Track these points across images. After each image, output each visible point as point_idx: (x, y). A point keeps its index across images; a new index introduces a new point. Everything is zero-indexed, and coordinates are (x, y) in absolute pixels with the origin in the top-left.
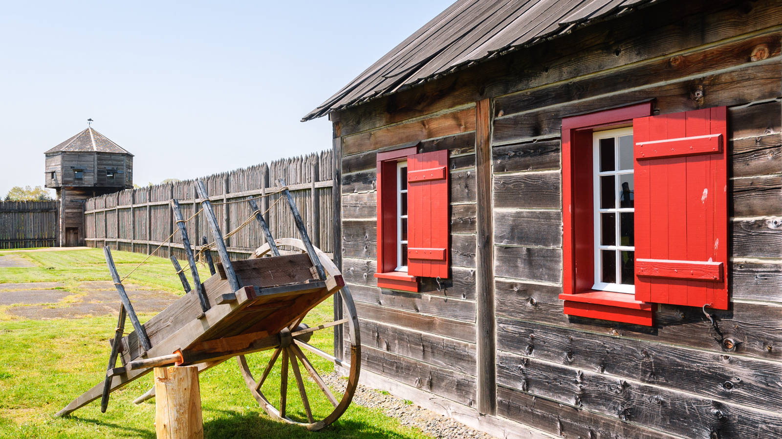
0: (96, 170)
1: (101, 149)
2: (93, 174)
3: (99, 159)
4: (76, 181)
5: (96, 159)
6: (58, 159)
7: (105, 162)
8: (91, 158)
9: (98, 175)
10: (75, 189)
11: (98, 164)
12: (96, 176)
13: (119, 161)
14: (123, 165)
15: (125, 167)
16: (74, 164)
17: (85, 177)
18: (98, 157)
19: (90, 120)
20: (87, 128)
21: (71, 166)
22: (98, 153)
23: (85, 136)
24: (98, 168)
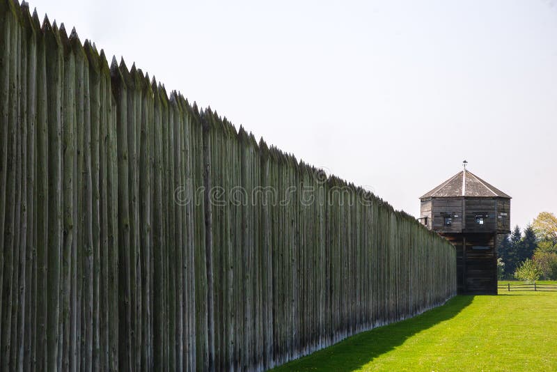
0: (464, 216)
1: (470, 193)
2: (461, 219)
3: (467, 204)
4: (446, 227)
5: (464, 204)
6: (429, 205)
7: (473, 207)
8: (459, 203)
9: (466, 220)
10: (445, 235)
11: (466, 209)
12: (464, 222)
13: (490, 205)
14: (494, 210)
15: (496, 212)
16: (443, 210)
17: (454, 223)
18: (466, 202)
19: (465, 162)
20: (461, 171)
21: (442, 211)
22: (466, 198)
23: (456, 181)
24: (466, 213)
